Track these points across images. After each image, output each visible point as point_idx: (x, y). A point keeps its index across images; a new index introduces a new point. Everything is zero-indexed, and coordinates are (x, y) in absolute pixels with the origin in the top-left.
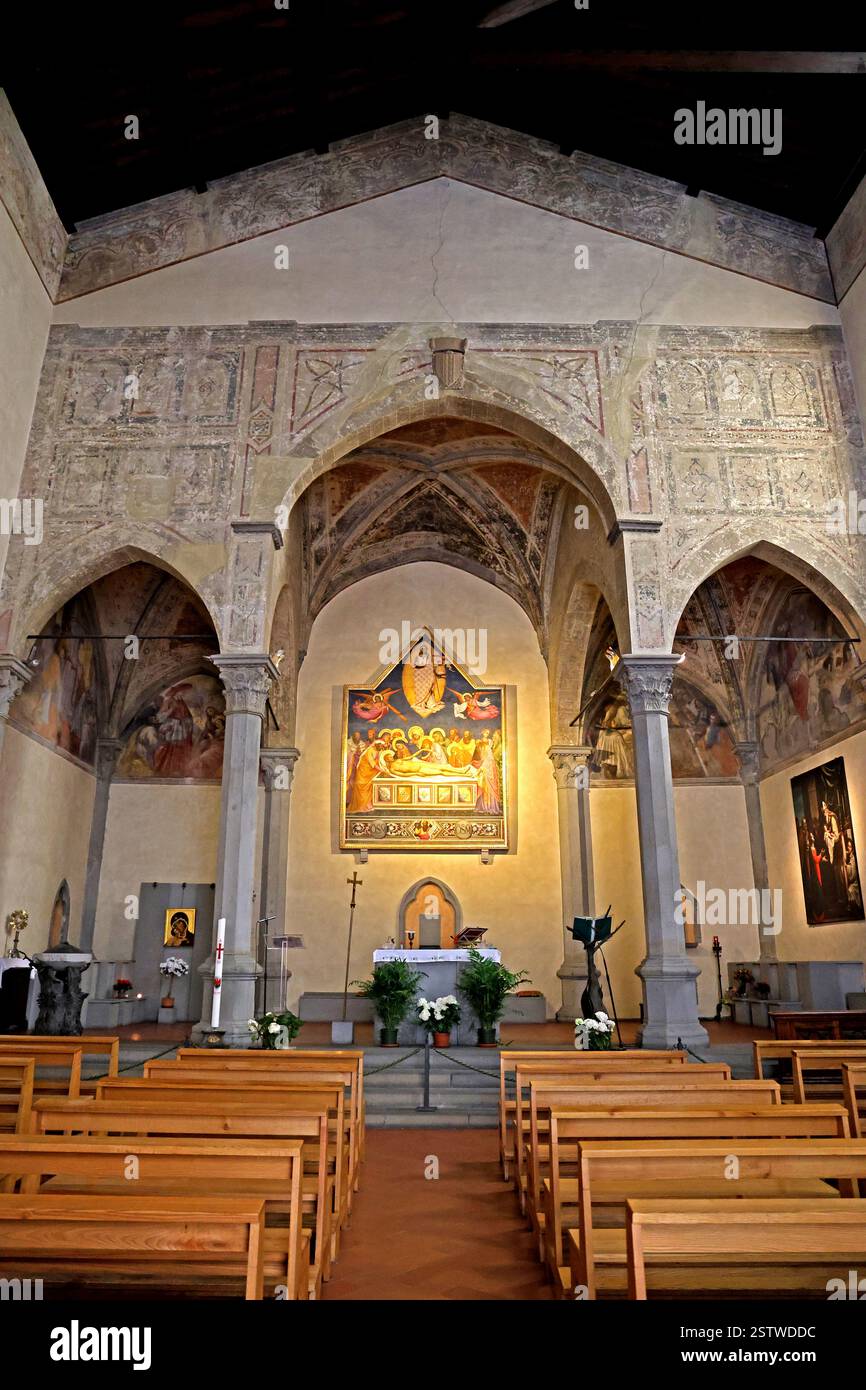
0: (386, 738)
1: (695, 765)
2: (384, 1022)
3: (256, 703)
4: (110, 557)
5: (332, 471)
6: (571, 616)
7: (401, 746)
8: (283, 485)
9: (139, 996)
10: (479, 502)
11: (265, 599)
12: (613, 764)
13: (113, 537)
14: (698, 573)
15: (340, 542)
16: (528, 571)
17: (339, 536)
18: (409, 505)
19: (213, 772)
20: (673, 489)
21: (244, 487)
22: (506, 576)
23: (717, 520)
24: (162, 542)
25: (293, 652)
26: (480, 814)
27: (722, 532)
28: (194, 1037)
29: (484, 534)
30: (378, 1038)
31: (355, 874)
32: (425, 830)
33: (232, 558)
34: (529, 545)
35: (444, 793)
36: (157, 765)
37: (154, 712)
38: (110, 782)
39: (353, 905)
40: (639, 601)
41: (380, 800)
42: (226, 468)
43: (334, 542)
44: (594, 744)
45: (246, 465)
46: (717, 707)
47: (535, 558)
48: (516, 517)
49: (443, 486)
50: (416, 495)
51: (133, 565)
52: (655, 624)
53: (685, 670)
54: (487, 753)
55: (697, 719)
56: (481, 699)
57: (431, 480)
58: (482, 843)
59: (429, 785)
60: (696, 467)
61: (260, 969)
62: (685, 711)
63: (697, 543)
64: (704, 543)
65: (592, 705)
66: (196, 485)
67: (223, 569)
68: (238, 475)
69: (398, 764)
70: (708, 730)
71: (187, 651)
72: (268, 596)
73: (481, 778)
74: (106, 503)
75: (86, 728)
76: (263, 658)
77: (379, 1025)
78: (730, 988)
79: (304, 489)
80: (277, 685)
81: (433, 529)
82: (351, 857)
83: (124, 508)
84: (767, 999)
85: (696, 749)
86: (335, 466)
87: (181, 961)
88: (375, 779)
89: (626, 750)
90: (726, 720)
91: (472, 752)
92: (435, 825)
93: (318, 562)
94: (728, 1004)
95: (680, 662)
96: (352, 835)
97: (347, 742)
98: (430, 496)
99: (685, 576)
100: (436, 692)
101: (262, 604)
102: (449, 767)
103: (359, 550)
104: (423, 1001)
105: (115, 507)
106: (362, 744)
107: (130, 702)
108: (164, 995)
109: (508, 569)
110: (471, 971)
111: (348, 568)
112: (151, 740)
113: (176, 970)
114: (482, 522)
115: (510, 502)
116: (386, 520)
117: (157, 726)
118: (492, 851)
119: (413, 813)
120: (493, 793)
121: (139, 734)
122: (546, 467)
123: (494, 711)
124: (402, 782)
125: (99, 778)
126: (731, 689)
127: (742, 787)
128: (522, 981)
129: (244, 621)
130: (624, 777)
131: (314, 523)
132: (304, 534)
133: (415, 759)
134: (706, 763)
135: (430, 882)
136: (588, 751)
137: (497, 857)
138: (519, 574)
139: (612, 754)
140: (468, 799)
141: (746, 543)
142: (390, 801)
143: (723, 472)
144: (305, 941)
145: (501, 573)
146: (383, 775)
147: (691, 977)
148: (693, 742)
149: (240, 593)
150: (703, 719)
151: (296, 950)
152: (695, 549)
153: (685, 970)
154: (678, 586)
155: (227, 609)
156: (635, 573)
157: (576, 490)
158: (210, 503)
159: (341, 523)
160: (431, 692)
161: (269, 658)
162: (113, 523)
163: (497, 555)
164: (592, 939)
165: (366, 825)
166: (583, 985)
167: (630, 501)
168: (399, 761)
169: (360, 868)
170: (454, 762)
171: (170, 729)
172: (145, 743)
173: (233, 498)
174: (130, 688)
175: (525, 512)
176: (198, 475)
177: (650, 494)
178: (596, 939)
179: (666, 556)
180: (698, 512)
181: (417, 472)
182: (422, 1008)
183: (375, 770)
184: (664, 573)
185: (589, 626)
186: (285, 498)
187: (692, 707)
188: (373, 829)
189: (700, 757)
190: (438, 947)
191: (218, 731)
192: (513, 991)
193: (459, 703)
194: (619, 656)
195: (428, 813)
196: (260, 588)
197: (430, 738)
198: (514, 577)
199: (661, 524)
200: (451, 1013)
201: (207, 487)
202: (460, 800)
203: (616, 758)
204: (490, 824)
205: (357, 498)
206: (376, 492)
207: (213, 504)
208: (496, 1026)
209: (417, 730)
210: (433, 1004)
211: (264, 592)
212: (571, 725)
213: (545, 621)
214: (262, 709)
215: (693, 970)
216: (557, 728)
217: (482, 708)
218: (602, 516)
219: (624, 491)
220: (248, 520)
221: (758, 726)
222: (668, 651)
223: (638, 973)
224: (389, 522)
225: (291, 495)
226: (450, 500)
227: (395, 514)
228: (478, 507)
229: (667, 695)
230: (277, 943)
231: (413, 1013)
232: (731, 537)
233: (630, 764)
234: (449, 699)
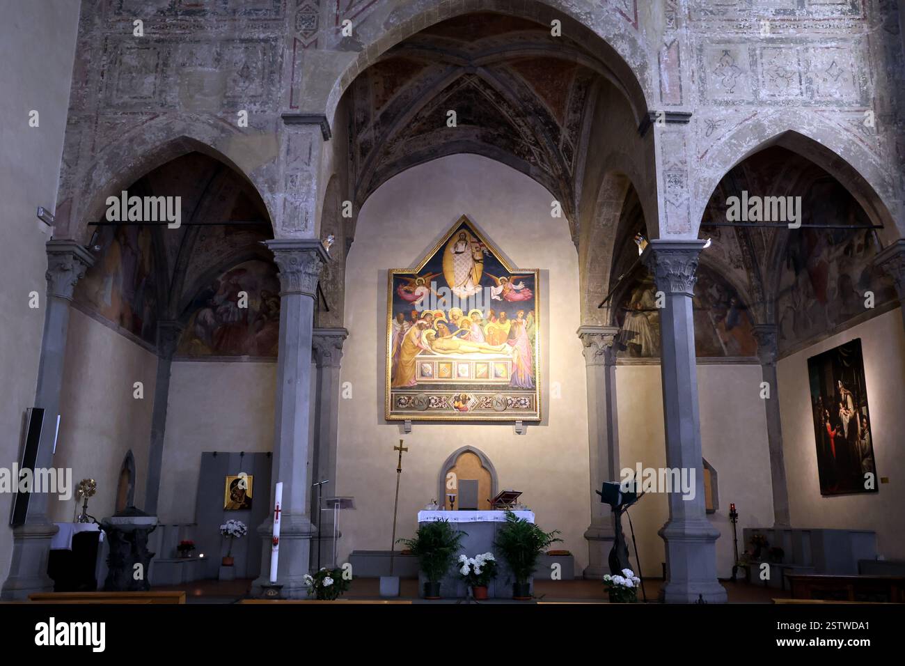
0: (428, 318)
1: (716, 345)
2: (429, 576)
3: (308, 284)
4: (165, 147)
5: (375, 66)
6: (602, 205)
7: (442, 325)
8: (330, 77)
9: (201, 556)
10: (515, 96)
11: (315, 188)
12: (638, 343)
13: (168, 129)
14: (725, 163)
15: (384, 135)
16: (561, 162)
17: (383, 129)
18: (449, 100)
19: (269, 350)
20: (703, 80)
21: (292, 80)
22: (540, 167)
23: (745, 111)
24: (216, 133)
25: (341, 239)
26: (514, 389)
27: (750, 122)
28: (254, 591)
29: (520, 126)
30: (422, 591)
31: (401, 441)
32: (464, 403)
33: (283, 148)
34: (562, 138)
35: (482, 370)
36: (215, 343)
37: (211, 295)
38: (171, 360)
39: (399, 470)
40: (668, 189)
41: (422, 375)
42: (274, 62)
43: (378, 134)
44: (621, 325)
45: (294, 59)
46: (738, 291)
47: (567, 150)
48: (550, 110)
49: (482, 81)
50: (456, 89)
51: (187, 156)
52: (682, 212)
53: (707, 256)
54: (521, 332)
55: (718, 302)
56: (516, 283)
57: (469, 75)
58: (516, 415)
59: (467, 362)
60: (727, 58)
61: (314, 528)
62: (707, 295)
63: (725, 133)
64: (731, 133)
65: (619, 288)
66: (247, 77)
67: (274, 159)
68: (287, 67)
69: (440, 343)
70: (729, 312)
71: (242, 238)
72: (318, 185)
73: (516, 355)
74: (160, 95)
75: (147, 310)
76: (315, 243)
77: (423, 580)
78: (746, 552)
79: (350, 82)
80: (326, 269)
81: (470, 122)
82: (395, 427)
83: (177, 100)
84: (781, 562)
85: (717, 331)
86: (379, 60)
87: (240, 523)
88: (418, 356)
89: (651, 331)
90: (746, 304)
91: (507, 332)
92: (473, 398)
93: (363, 154)
94: (744, 567)
95: (705, 247)
96: (397, 408)
97: (392, 322)
98: (468, 90)
99: (712, 165)
100: (474, 276)
101: (313, 192)
102: (486, 345)
103: (402, 143)
104: (463, 558)
105: (169, 99)
106: (406, 324)
107: (189, 284)
108: (224, 553)
109: (542, 160)
110: (508, 530)
111: (392, 159)
112: (209, 321)
113: (235, 531)
114: (518, 115)
115: (545, 96)
116: (427, 114)
117: (214, 308)
118: (526, 423)
119: (453, 387)
120: (526, 369)
121: (197, 316)
122: (581, 61)
123: (528, 293)
124: (442, 359)
125: (160, 357)
126: (752, 274)
127: (760, 366)
128: (554, 540)
129: (296, 208)
130: (648, 355)
131: (359, 117)
132: (350, 127)
133: (455, 338)
134: (726, 344)
135: (468, 451)
136: (615, 331)
137: (530, 428)
138: (552, 165)
139: (637, 334)
140: (503, 375)
141: (772, 132)
142: (432, 376)
143: (754, 63)
144: (356, 502)
145: (535, 164)
146: (425, 352)
147: (711, 539)
148: (714, 324)
149: (292, 182)
150: (724, 303)
151: (348, 511)
152: (723, 140)
153: (705, 532)
154: (706, 175)
155: (280, 197)
156: (664, 163)
157: (608, 83)
158: (261, 96)
159: (385, 117)
160: (470, 276)
161: (320, 243)
162: (167, 115)
163: (532, 147)
164: (620, 502)
165: (410, 398)
166: (610, 545)
167: (661, 92)
168: (440, 339)
169: (405, 437)
170: (490, 340)
171: (227, 310)
172: (204, 323)
173: (283, 91)
174: (188, 272)
175: (558, 104)
176: (248, 68)
177: (681, 86)
178: (623, 502)
179: (694, 146)
180: (727, 103)
181: (457, 66)
182: (462, 564)
183: (418, 348)
184: (692, 163)
185: (618, 214)
186: (332, 91)
187: (713, 291)
188: (416, 402)
189: (720, 338)
190: (476, 509)
191: (271, 312)
192: (545, 550)
193: (496, 286)
194: (647, 241)
195: (467, 388)
196: (310, 177)
197: (469, 318)
198: (547, 168)
199: (690, 115)
200: (488, 567)
201: (257, 80)
202: (496, 376)
203: (641, 338)
204: (524, 398)
205: (400, 92)
206: (418, 87)
207: (264, 97)
208: (530, 581)
209: (457, 311)
210: (472, 561)
211: (314, 181)
212: (600, 307)
213: (577, 209)
214: (314, 291)
215: (713, 533)
216: (587, 309)
217: (517, 291)
218: (633, 107)
219: (655, 83)
220: (298, 112)
221: (777, 309)
222: (693, 236)
223: (661, 534)
224: (429, 116)
225: (338, 88)
226: (488, 94)
227: (436, 107)
228: (515, 101)
229: (692, 278)
230: (331, 504)
231: (454, 569)
232: (758, 127)
233: (654, 344)
234: (486, 282)
